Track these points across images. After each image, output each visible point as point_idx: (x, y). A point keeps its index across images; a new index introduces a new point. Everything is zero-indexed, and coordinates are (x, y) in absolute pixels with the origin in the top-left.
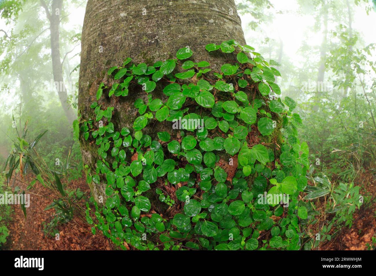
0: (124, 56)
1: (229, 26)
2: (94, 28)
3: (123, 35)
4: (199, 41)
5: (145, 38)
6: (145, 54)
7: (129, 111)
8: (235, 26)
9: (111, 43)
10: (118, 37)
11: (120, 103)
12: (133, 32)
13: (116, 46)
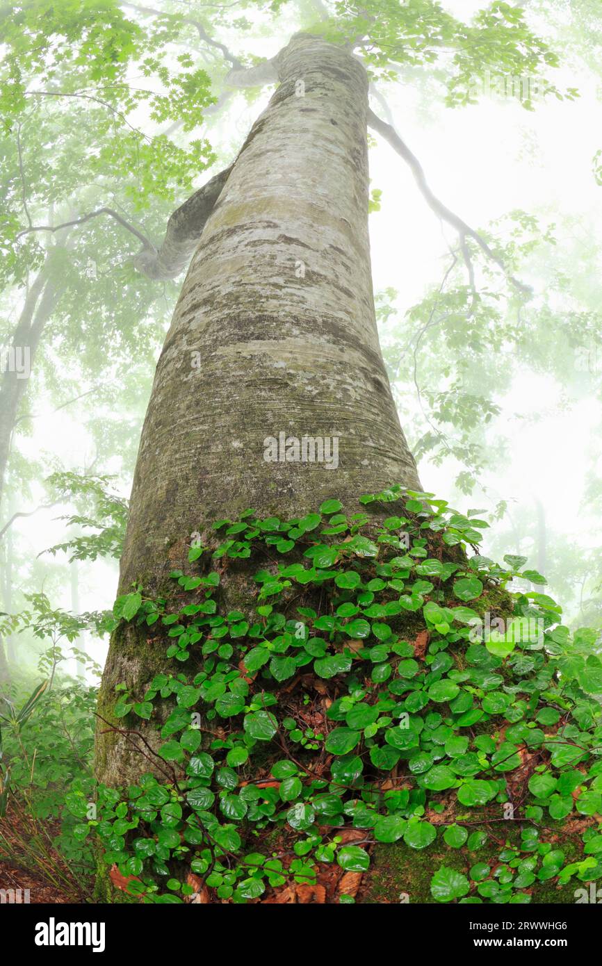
0: (240, 508)
1: (393, 468)
2: (183, 454)
3: (238, 477)
4: (350, 491)
5: (272, 486)
6: (273, 508)
7: (244, 588)
8: (403, 469)
9: (216, 485)
10: (229, 478)
11: (229, 576)
12: (254, 473)
13: (226, 491)
